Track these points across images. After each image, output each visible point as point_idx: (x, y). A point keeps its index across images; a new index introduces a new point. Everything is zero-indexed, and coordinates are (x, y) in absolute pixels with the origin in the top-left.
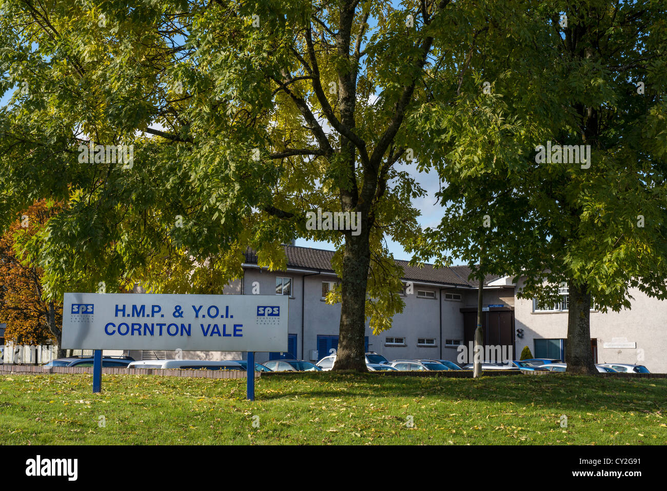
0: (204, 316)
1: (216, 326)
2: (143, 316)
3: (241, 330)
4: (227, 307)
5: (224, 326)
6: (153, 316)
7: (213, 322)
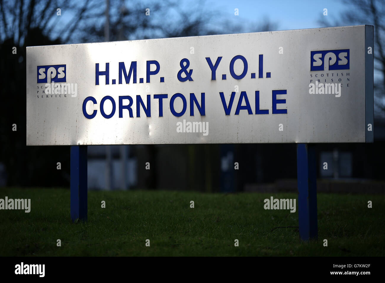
0: (224, 77)
1: (243, 94)
2: (135, 82)
3: (284, 101)
4: (261, 57)
5: (257, 93)
6: (148, 81)
7: (237, 87)
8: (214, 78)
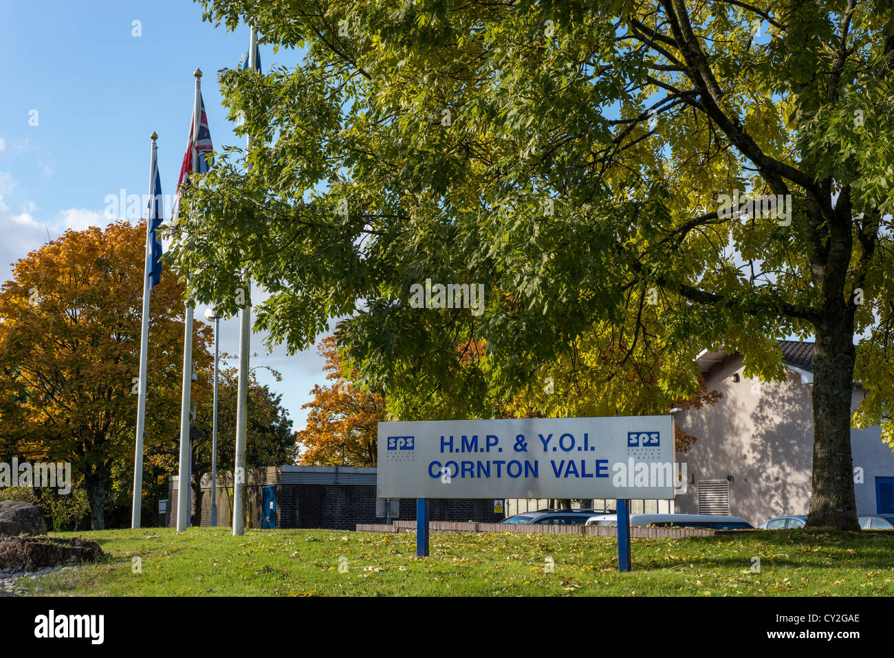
0: (555, 449)
1: (571, 462)
2: (476, 451)
3: (606, 468)
4: (586, 436)
5: (583, 462)
6: (488, 450)
7: (567, 457)
8: (545, 449)
